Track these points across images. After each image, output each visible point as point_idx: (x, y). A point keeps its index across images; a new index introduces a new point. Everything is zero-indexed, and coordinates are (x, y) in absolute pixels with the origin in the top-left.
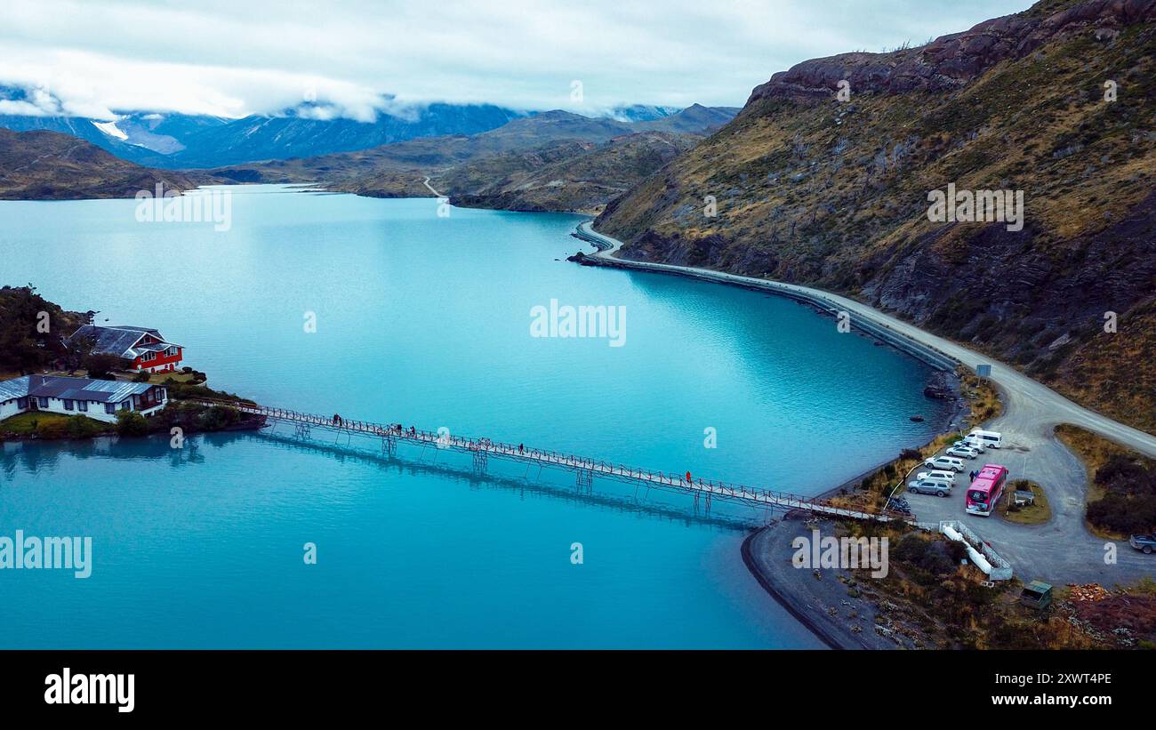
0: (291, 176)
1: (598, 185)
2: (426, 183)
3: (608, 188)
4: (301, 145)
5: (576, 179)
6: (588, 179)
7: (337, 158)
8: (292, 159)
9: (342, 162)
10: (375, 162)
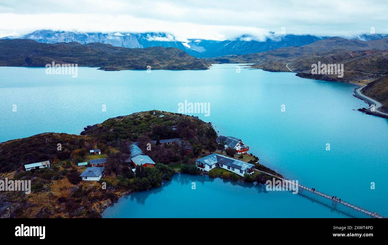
0: (239, 61)
1: (359, 72)
2: (287, 66)
3: (364, 73)
4: (241, 49)
5: (349, 69)
6: (354, 69)
7: (254, 55)
8: (239, 55)
9: (255, 56)
10: (266, 56)
